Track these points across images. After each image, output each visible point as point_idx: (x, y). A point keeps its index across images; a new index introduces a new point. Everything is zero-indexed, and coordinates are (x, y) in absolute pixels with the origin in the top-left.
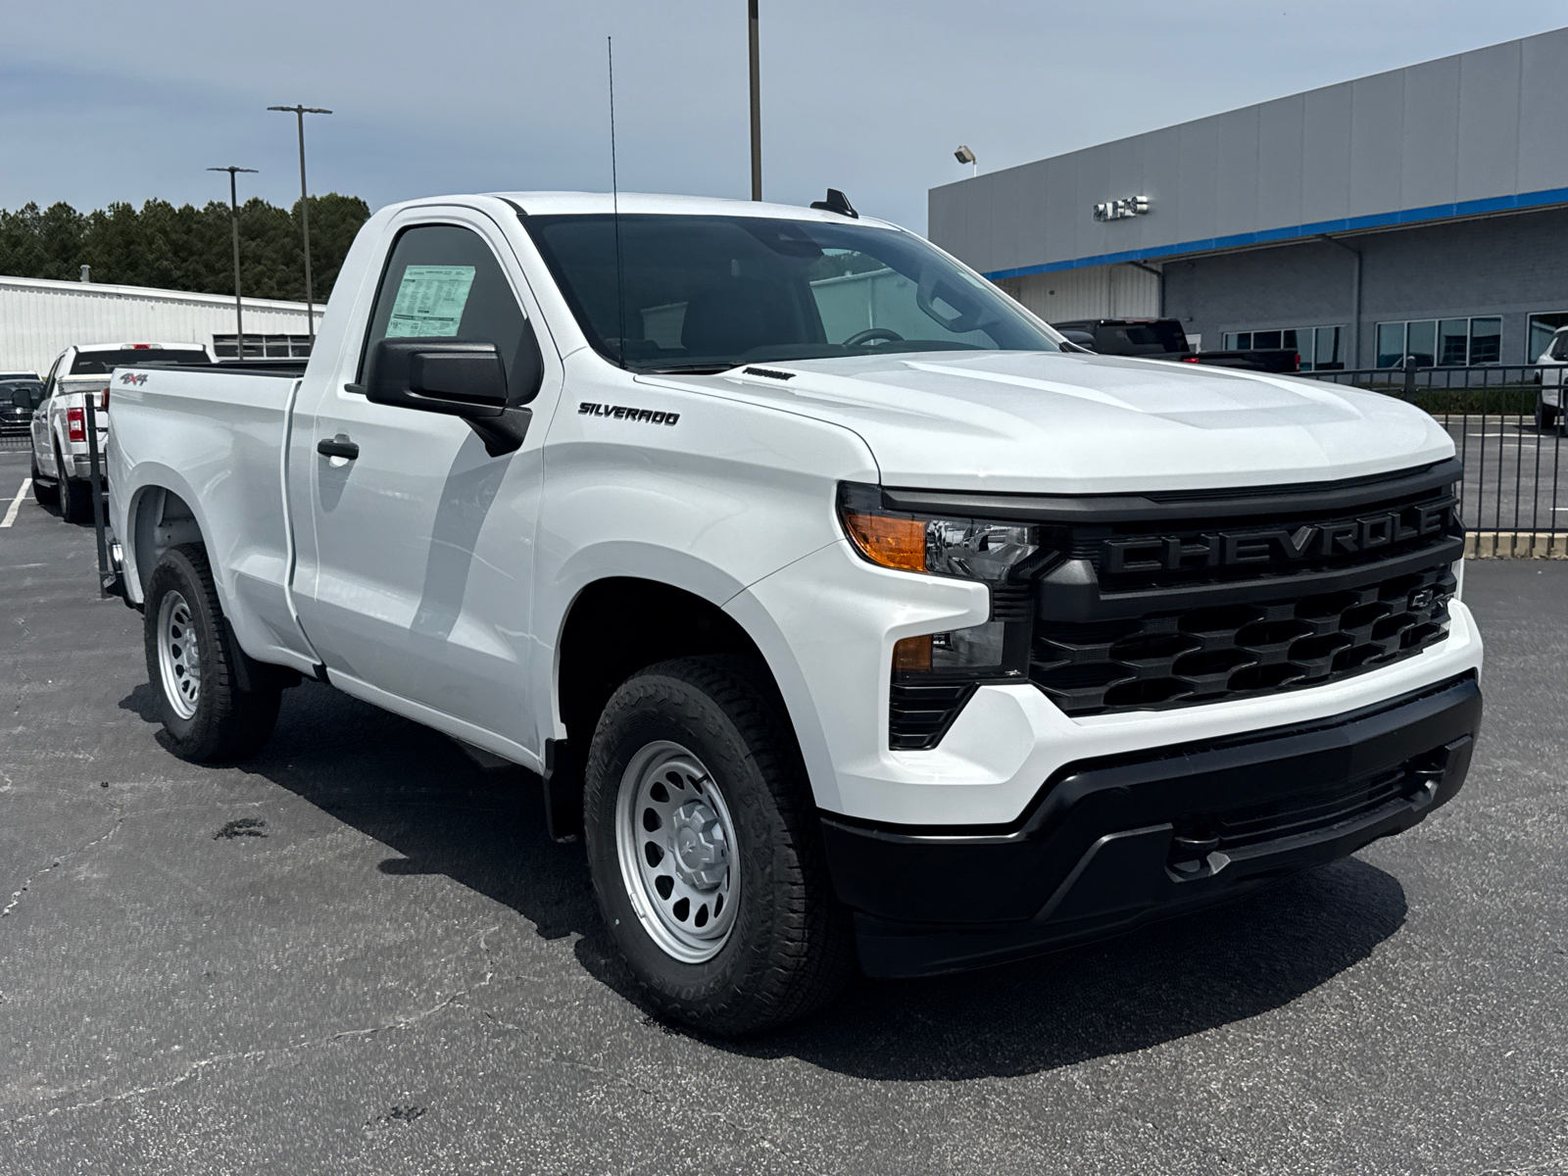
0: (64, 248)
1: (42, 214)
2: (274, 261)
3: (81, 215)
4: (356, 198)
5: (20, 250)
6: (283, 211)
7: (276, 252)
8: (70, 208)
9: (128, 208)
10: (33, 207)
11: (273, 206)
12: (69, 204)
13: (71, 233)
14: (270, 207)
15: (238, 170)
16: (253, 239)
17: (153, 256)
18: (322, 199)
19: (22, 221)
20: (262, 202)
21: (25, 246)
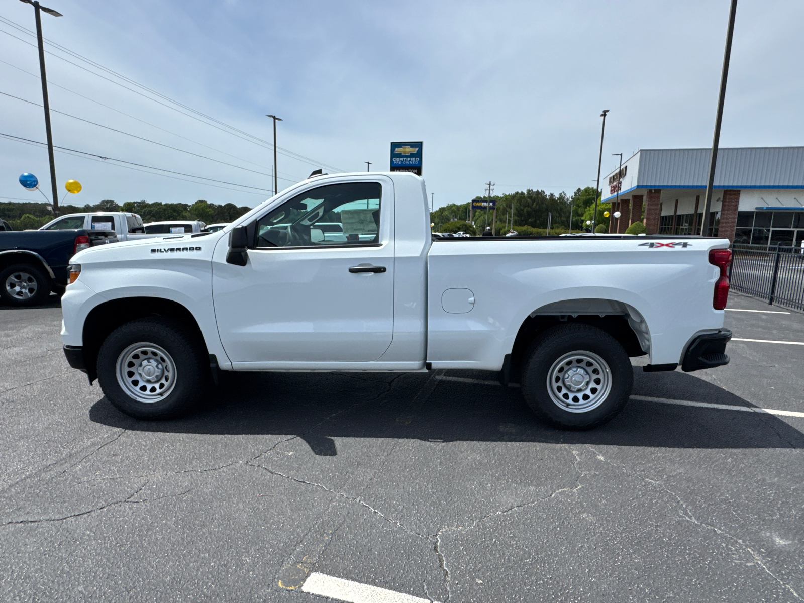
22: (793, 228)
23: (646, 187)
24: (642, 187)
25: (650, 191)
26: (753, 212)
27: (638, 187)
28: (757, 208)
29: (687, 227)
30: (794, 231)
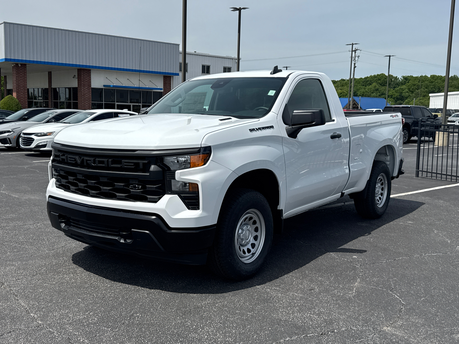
22: (130, 103)
23: (14, 60)
24: (10, 60)
25: (17, 64)
26: (102, 89)
27: (6, 59)
28: (104, 86)
29: (42, 101)
30: (130, 105)
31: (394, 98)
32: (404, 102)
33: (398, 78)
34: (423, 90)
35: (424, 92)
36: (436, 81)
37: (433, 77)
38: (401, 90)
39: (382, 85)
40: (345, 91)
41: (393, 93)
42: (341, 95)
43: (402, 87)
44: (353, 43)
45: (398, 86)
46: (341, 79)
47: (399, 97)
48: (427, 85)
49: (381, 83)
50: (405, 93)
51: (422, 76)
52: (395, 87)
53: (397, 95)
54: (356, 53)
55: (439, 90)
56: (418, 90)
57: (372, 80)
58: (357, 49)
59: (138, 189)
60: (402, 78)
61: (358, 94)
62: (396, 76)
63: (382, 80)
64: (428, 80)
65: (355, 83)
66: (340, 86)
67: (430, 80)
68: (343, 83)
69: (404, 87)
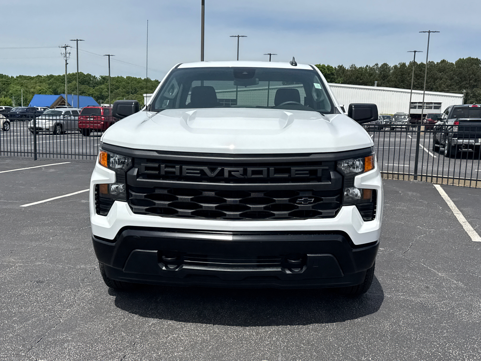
0: (384, 76)
1: (379, 67)
2: (446, 79)
3: (390, 66)
4: (477, 58)
5: (372, 77)
6: (452, 63)
7: (447, 76)
8: (387, 65)
9: (404, 65)
10: (377, 65)
11: (449, 62)
12: (387, 63)
13: (386, 72)
14: (448, 62)
15: (416, 51)
16: (441, 72)
17: (409, 78)
18: (466, 59)
19: (374, 69)
20: (445, 61)
21: (373, 76)
31: (95, 97)
32: (104, 101)
33: (97, 77)
34: (121, 90)
35: (123, 93)
36: (132, 82)
37: (129, 78)
38: (100, 89)
39: (82, 83)
40: (44, 88)
41: (93, 92)
42: (40, 92)
43: (101, 87)
44: (77, 39)
45: (97, 85)
46: (37, 75)
47: (99, 96)
48: (124, 86)
49: (80, 82)
50: (105, 92)
51: (118, 77)
52: (94, 87)
53: (97, 93)
54: (67, 50)
55: (136, 91)
56: (116, 90)
57: (71, 78)
58: (67, 45)
59: (309, 203)
60: (100, 78)
61: (59, 92)
62: (95, 75)
63: (81, 78)
64: (124, 81)
65: (54, 80)
66: (38, 83)
67: (127, 81)
68: (41, 80)
69: (103, 86)
